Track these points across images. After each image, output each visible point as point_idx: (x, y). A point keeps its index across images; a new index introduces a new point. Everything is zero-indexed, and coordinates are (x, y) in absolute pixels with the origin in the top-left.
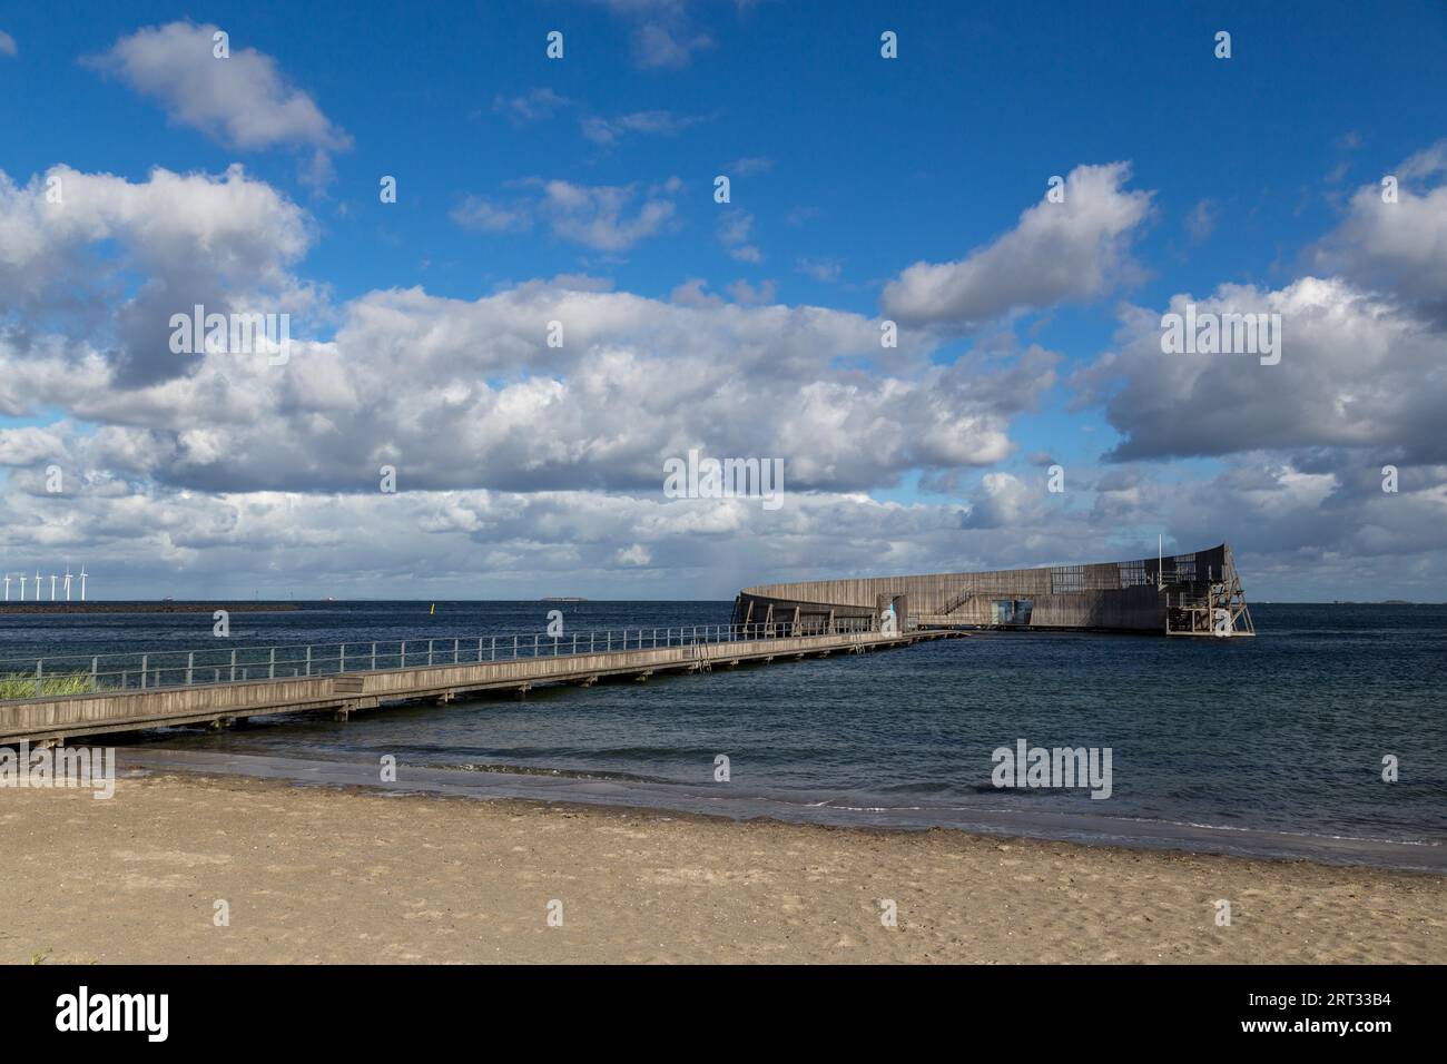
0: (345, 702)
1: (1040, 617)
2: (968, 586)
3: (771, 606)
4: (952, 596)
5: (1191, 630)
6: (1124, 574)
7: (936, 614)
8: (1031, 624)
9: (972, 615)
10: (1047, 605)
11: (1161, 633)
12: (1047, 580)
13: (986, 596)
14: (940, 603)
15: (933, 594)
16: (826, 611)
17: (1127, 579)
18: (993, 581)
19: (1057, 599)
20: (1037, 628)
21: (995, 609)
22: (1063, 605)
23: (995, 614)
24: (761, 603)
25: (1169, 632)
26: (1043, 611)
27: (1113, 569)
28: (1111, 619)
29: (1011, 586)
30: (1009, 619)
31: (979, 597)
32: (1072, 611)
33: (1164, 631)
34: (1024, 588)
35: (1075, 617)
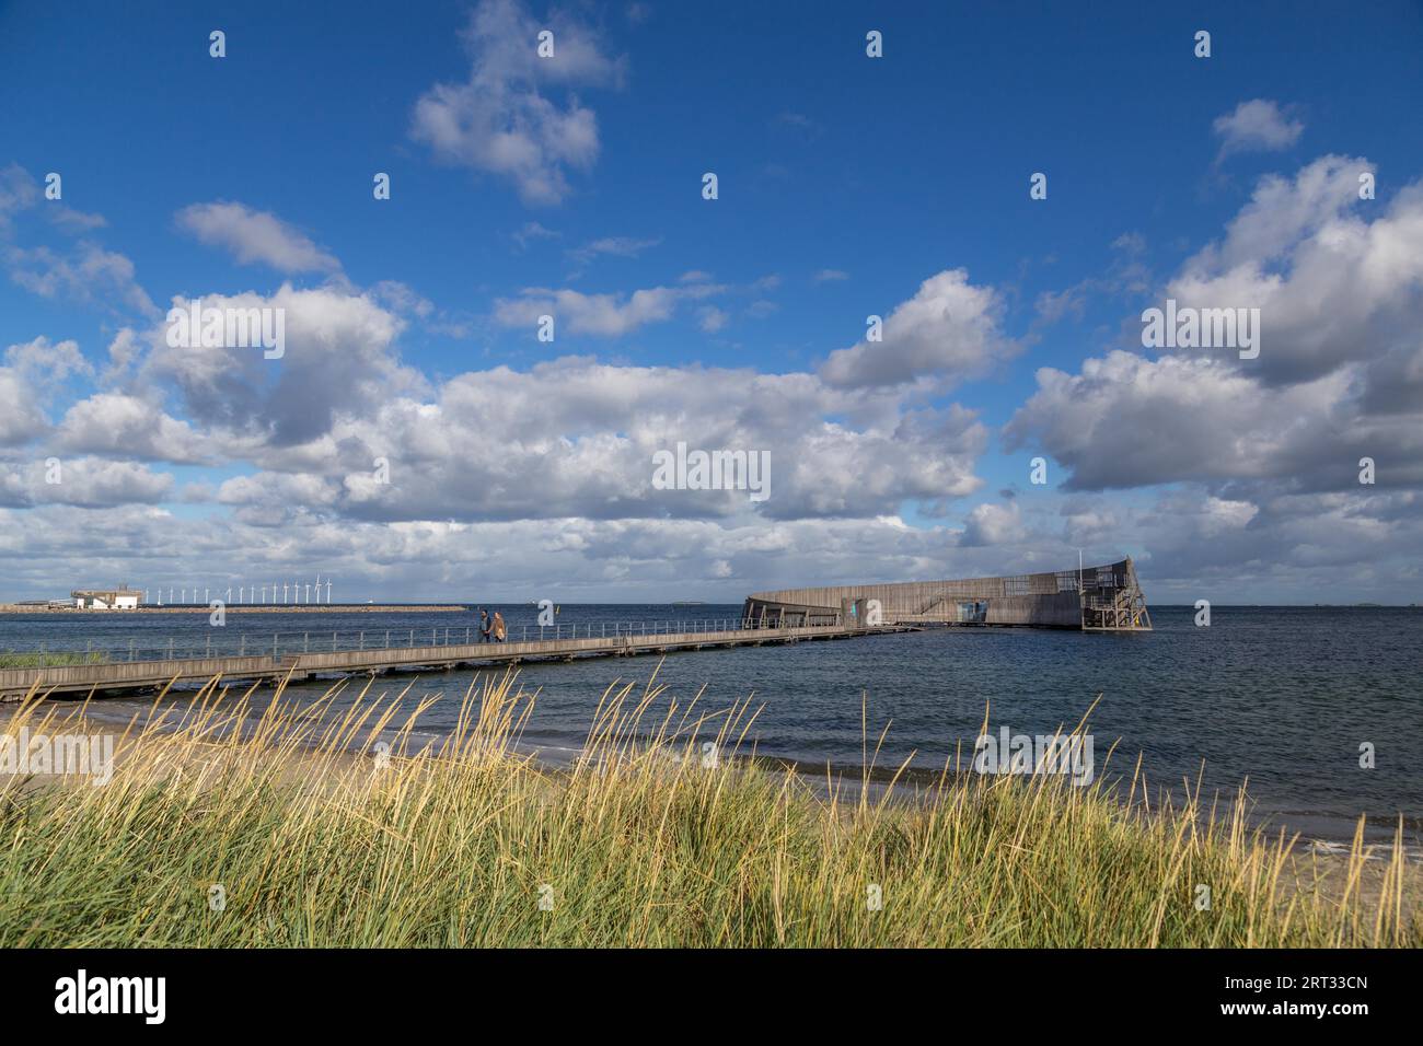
0: (276, 673)
1: (993, 615)
2: (938, 592)
3: (765, 607)
4: (927, 600)
5: (1101, 626)
6: (1060, 582)
7: (913, 613)
8: (987, 621)
9: (941, 615)
10: (998, 606)
11: (1078, 628)
12: (1001, 587)
13: (952, 599)
14: (917, 605)
15: (911, 598)
16: (803, 611)
17: (1062, 585)
18: (959, 587)
19: (1006, 602)
20: (991, 625)
21: (960, 609)
22: (1010, 606)
23: (961, 613)
24: (758, 604)
25: (1084, 628)
26: (995, 611)
27: (1050, 578)
28: (1047, 618)
29: (972, 591)
30: (971, 618)
31: (948, 600)
32: (1018, 611)
33: (1081, 626)
34: (983, 593)
35: (1021, 615)
